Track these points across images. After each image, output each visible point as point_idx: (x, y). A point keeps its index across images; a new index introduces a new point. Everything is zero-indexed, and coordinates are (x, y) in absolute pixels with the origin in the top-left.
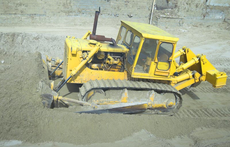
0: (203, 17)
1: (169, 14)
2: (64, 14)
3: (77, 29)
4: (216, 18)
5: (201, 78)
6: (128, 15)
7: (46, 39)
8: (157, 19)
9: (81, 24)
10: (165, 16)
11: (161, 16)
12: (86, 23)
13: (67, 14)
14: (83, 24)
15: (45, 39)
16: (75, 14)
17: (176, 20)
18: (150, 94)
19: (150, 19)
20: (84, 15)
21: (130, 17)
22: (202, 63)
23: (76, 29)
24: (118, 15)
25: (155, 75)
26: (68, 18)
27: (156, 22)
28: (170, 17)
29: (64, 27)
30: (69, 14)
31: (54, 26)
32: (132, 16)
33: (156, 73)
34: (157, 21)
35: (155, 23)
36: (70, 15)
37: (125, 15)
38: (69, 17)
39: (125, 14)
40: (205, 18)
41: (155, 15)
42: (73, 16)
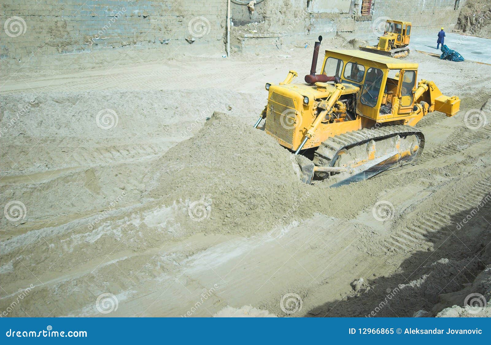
0: (308, 31)
1: (256, 31)
2: (54, 49)
3: (91, 76)
4: (325, 31)
5: (430, 109)
6: (187, 40)
7: (57, 102)
8: (239, 41)
9: (94, 65)
10: (252, 36)
11: (246, 36)
12: (105, 63)
13: (60, 50)
14: (98, 65)
15: (54, 103)
16: (78, 47)
17: (271, 40)
18: (395, 142)
19: (226, 43)
20: (99, 47)
21: (190, 43)
22: (431, 89)
23: (87, 77)
24: (167, 42)
25: (398, 114)
26: (62, 57)
27: (239, 47)
28: (261, 36)
29: (57, 77)
30: (66, 48)
31: (31, 77)
32: (194, 41)
33: (401, 112)
34: (239, 45)
35: (236, 49)
36: (67, 50)
37: (181, 40)
38: (64, 54)
39: (180, 38)
40: (311, 32)
41: (235, 34)
42: (75, 52)
